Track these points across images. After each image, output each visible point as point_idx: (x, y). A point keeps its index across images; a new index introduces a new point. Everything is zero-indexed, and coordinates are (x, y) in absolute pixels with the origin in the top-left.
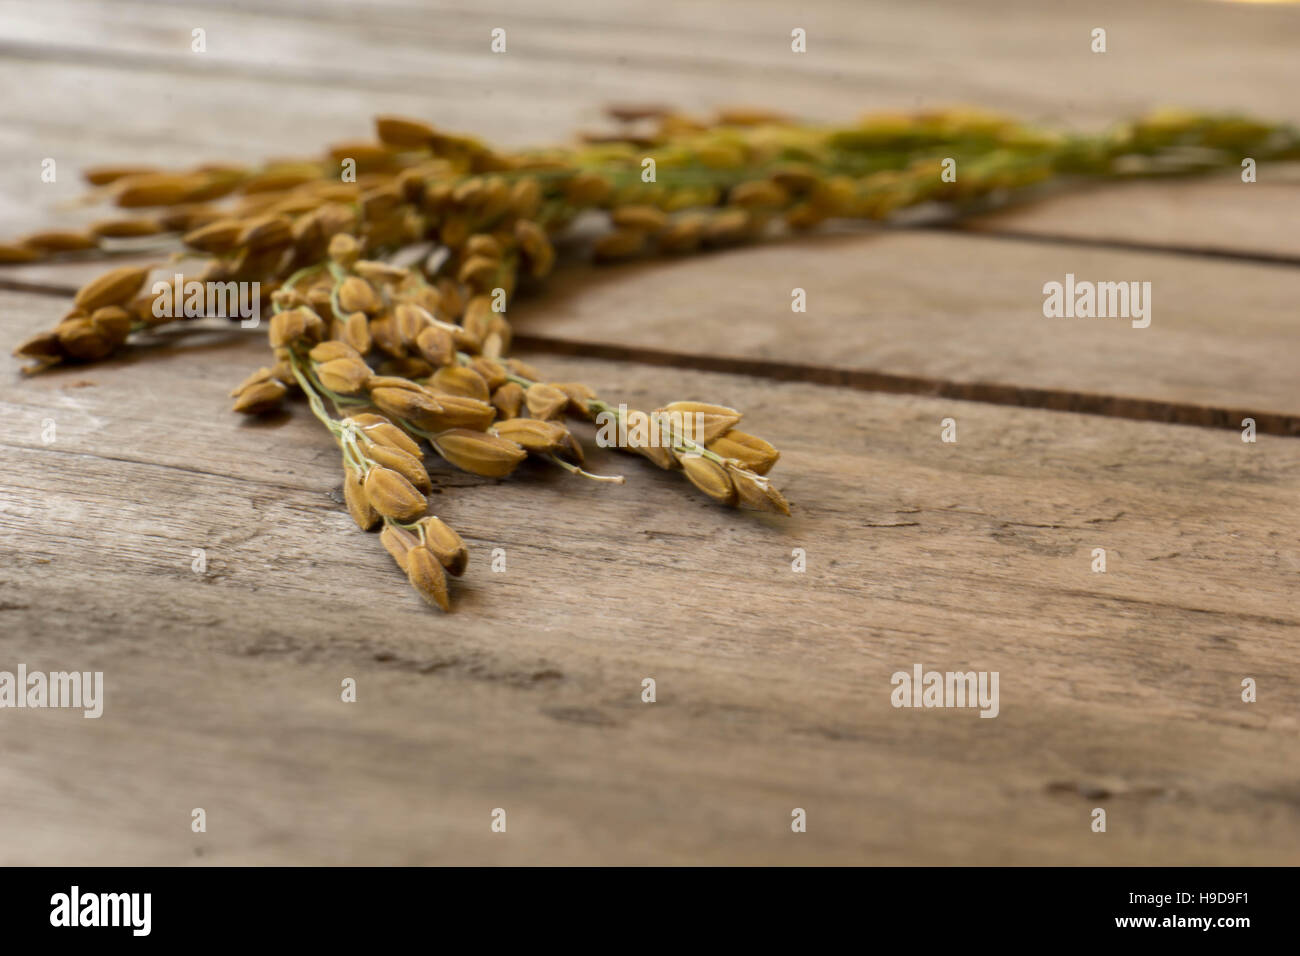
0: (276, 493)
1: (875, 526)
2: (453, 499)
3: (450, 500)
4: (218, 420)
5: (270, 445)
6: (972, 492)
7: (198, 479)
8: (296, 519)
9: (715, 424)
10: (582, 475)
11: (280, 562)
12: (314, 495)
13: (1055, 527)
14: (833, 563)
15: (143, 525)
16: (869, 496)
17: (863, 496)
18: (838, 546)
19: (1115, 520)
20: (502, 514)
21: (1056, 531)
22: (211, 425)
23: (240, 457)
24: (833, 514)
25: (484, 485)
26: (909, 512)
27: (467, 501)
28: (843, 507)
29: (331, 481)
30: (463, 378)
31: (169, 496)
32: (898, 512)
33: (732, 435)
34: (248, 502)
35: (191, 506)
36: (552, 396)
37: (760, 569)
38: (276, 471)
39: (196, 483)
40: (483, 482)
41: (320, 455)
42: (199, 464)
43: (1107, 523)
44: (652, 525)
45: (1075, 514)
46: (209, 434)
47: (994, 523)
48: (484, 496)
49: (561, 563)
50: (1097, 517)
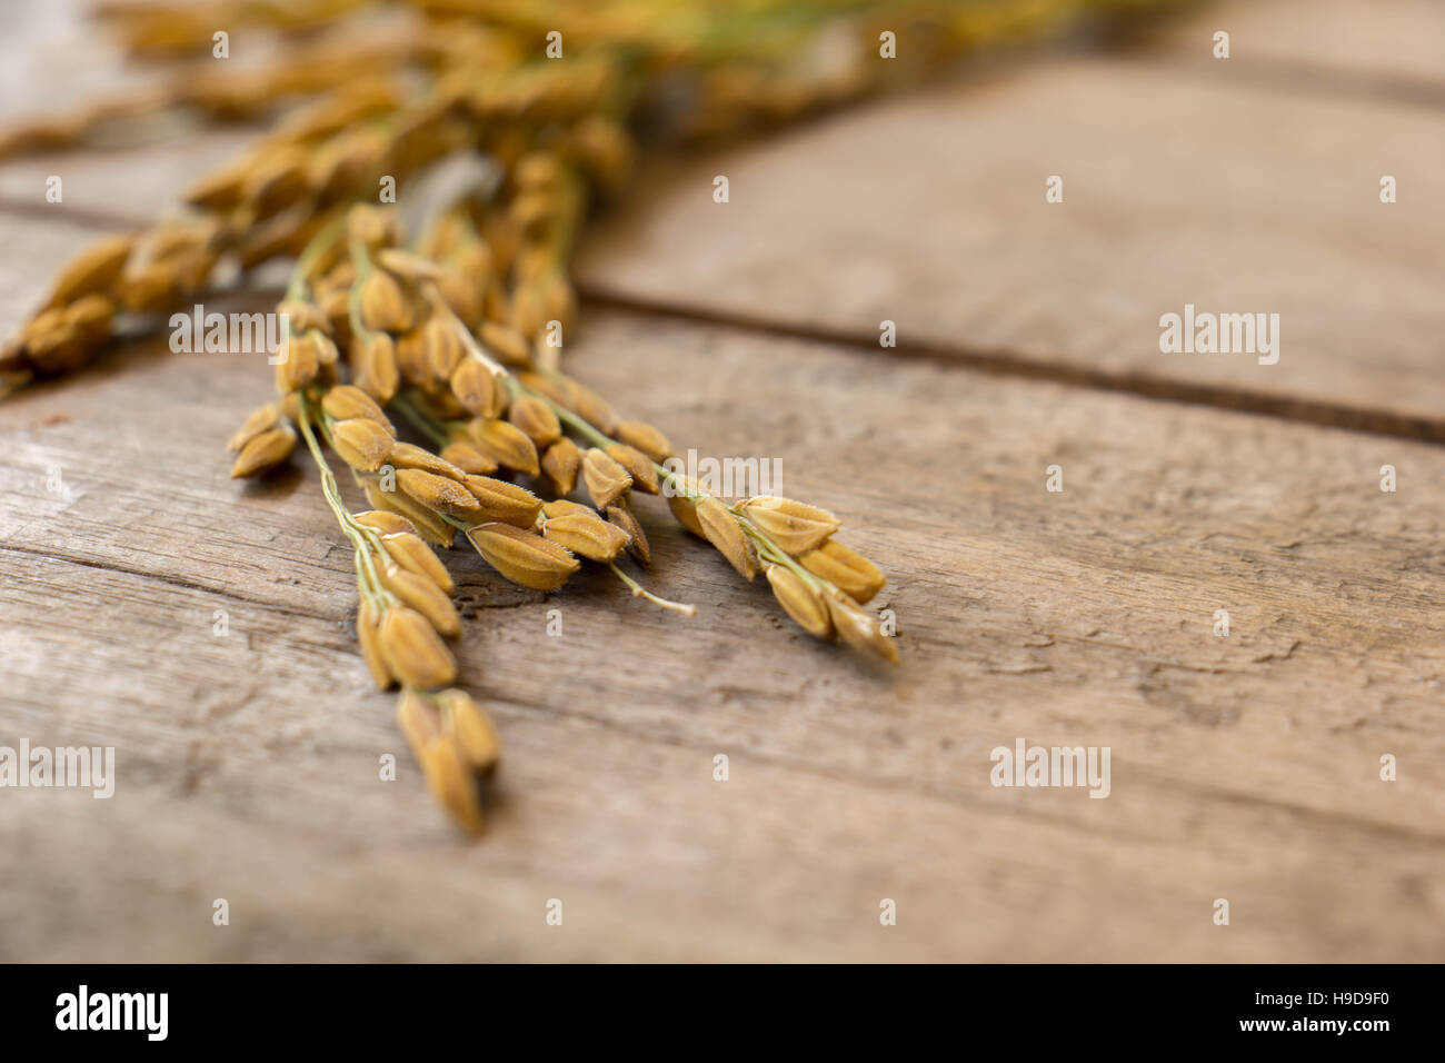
0: (278, 621)
1: (998, 672)
2: (491, 628)
3: (486, 633)
4: (213, 487)
5: (274, 531)
6: (1118, 606)
7: (184, 598)
8: (302, 667)
9: (808, 532)
10: (645, 598)
11: (278, 747)
12: (323, 625)
13: (1217, 672)
14: (946, 744)
15: (116, 684)
16: (993, 615)
17: (986, 615)
18: (954, 712)
19: (1289, 657)
20: (549, 656)
21: (1219, 679)
22: (204, 494)
23: (236, 555)
24: (949, 650)
25: (528, 603)
26: (1040, 647)
27: (508, 633)
28: (960, 638)
29: (343, 599)
30: (507, 440)
31: (149, 630)
32: (1027, 646)
33: (828, 548)
34: (242, 639)
35: (175, 648)
36: (614, 475)
37: (857, 756)
38: (279, 581)
39: (182, 606)
40: (528, 598)
41: (333, 549)
42: (190, 569)
43: (1279, 661)
44: (729, 675)
45: (1242, 645)
46: (202, 512)
47: (1142, 665)
48: (528, 623)
49: (617, 748)
50: (1267, 652)
